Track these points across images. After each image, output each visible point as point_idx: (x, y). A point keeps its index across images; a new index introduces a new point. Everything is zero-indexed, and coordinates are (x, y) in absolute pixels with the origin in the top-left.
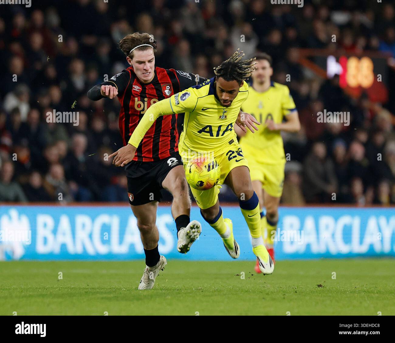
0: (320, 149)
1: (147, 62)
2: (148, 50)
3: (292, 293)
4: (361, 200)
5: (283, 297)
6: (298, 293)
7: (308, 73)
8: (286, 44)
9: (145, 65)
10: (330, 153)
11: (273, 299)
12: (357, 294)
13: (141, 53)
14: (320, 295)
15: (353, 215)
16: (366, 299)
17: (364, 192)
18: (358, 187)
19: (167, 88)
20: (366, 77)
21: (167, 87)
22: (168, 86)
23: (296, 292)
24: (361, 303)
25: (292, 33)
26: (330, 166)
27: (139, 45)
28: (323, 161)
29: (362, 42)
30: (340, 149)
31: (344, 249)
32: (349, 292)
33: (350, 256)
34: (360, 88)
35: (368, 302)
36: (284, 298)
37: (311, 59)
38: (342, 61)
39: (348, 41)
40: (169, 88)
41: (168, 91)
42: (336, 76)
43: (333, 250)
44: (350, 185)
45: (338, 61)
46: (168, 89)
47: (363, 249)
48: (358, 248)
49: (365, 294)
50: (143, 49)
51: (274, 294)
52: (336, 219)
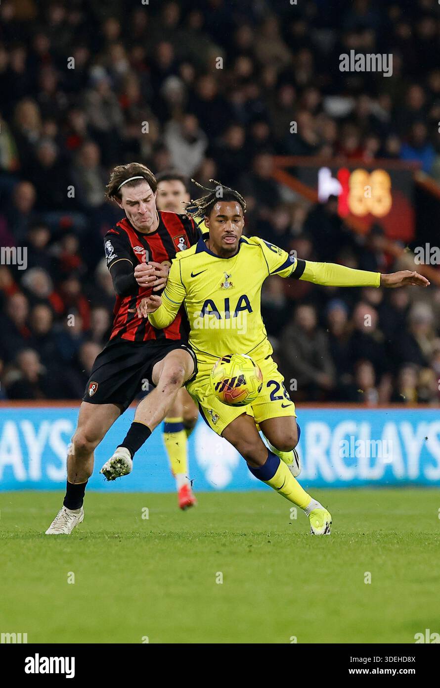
0: (307, 315)
1: (142, 203)
2: (141, 186)
3: (263, 543)
4: (372, 396)
5: (248, 549)
6: (272, 543)
7: (288, 194)
8: (252, 148)
9: (139, 206)
10: (323, 322)
11: (233, 554)
12: (366, 544)
13: (131, 190)
14: (308, 546)
15: (358, 421)
16: (380, 553)
17: (377, 383)
18: (366, 374)
19: (180, 241)
20: (379, 200)
21: (180, 239)
22: (182, 238)
23: (269, 542)
24: (372, 558)
25: (261, 131)
26: (322, 340)
27: (127, 179)
28: (311, 334)
29: (372, 145)
30: (338, 314)
31: (346, 474)
32: (353, 541)
33: (355, 485)
34: (369, 217)
35: (384, 557)
36: (250, 551)
37: (292, 172)
38: (342, 175)
39: (351, 143)
40: (184, 240)
41: (183, 245)
42: (332, 198)
43: (328, 475)
44: (354, 372)
45: (334, 175)
46: (182, 242)
47: (376, 473)
48: (366, 473)
49: (378, 544)
50: (133, 184)
51: (235, 545)
52: (333, 426)
